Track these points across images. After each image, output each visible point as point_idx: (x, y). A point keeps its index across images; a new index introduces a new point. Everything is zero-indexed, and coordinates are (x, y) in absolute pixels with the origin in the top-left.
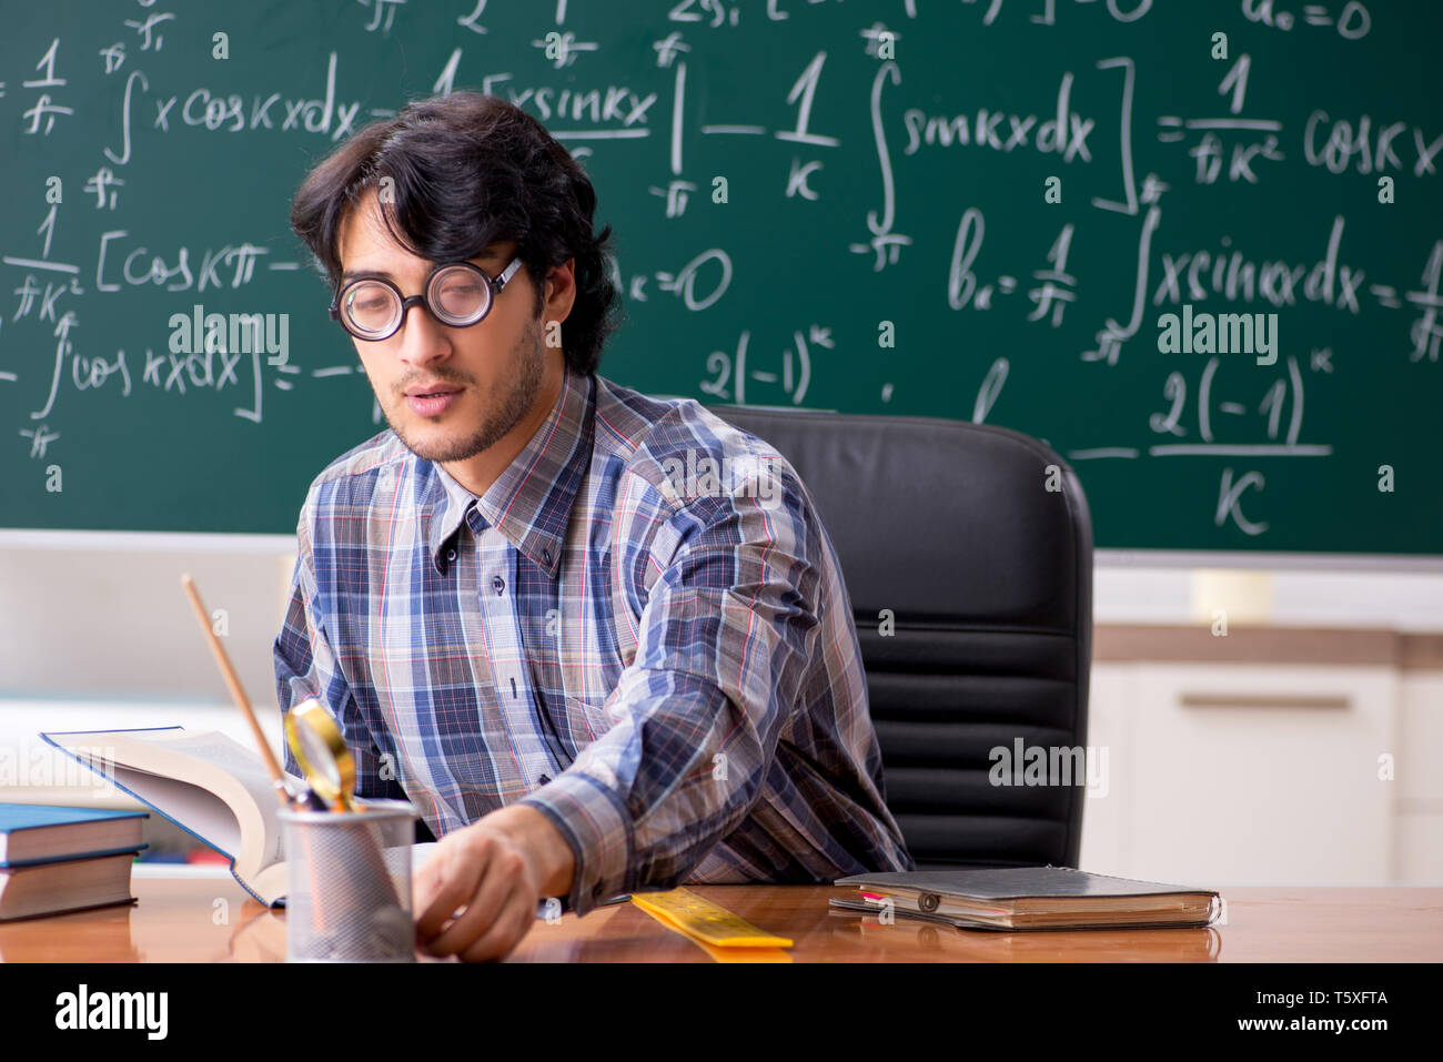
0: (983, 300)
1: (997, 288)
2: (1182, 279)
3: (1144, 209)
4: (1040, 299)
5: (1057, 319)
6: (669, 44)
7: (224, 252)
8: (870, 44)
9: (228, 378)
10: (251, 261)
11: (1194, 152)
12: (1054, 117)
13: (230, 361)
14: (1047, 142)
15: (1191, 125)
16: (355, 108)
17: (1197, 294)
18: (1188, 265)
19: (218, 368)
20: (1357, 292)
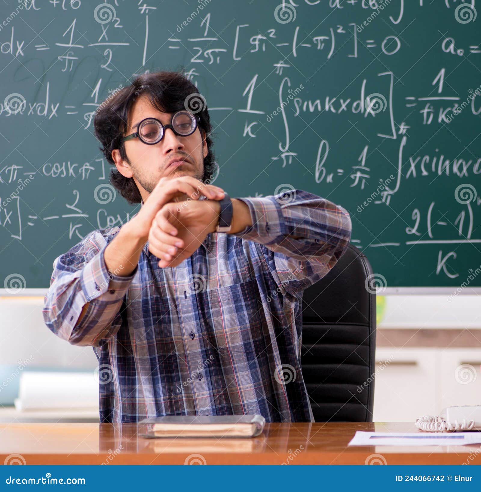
0: (329, 179)
1: (336, 173)
2: (418, 167)
3: (400, 137)
4: (355, 177)
5: (363, 187)
6: (190, 73)
7: (5, 168)
8: (278, 69)
9: (8, 221)
10: (16, 171)
11: (422, 112)
12: (360, 99)
13: (8, 214)
14: (356, 109)
15: (420, 99)
16: (58, 105)
17: (425, 173)
18: (420, 161)
19: (3, 218)
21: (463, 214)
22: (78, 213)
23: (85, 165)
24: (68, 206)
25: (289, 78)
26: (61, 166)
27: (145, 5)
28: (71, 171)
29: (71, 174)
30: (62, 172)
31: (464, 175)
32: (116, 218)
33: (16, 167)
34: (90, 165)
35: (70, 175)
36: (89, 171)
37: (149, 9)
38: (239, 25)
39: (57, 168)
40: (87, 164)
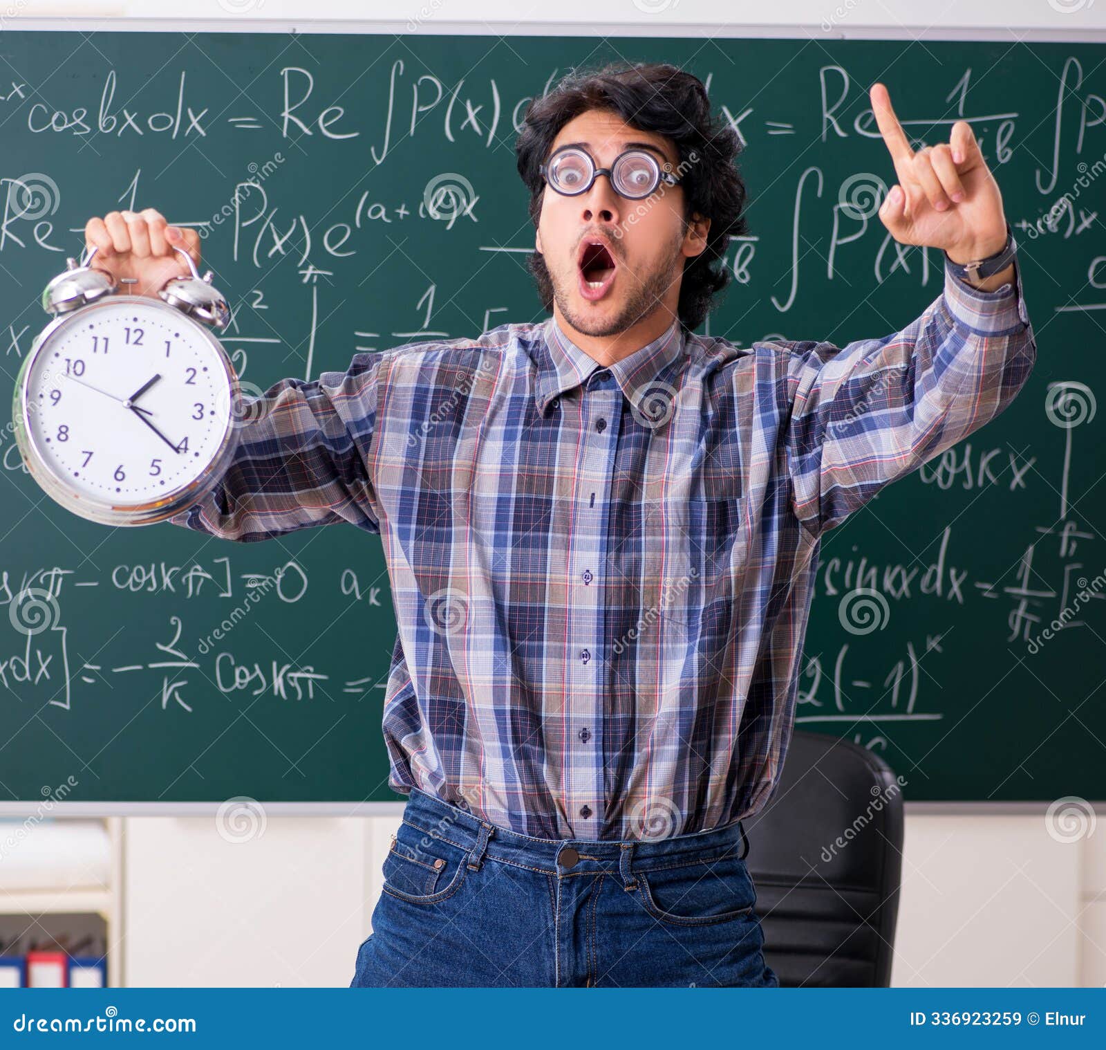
7: (38, 573)
9: (43, 673)
10: (60, 580)
13: (44, 662)
17: (832, 591)
18: (824, 568)
19: (35, 667)
20: (961, 587)
21: (900, 666)
22: (181, 660)
23: (192, 569)
24: (160, 647)
26: (148, 572)
27: (311, 267)
28: (167, 581)
29: (167, 585)
30: (149, 582)
31: (904, 594)
32: (252, 671)
33: (61, 572)
34: (205, 570)
35: (164, 587)
36: (202, 580)
37: (319, 275)
38: (489, 308)
39: (139, 575)
40: (199, 567)
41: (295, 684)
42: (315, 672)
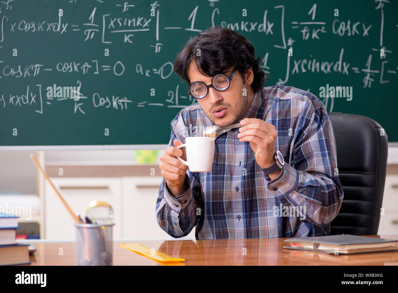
2: (299, 67)
3: (288, 47)
6: (155, 4)
7: (31, 66)
8: (211, 3)
9: (33, 101)
10: (39, 68)
11: (302, 31)
12: (263, 22)
13: (33, 97)
14: (261, 29)
15: (301, 23)
16: (67, 25)
17: (304, 70)
18: (301, 63)
19: (30, 99)
20: (348, 69)
23: (85, 64)
25: (219, 8)
26: (69, 65)
28: (76, 68)
30: (69, 69)
31: (328, 72)
32: (106, 99)
34: (89, 64)
35: (75, 71)
36: (88, 68)
39: (66, 66)
40: (87, 63)
41: (120, 104)
42: (128, 99)
